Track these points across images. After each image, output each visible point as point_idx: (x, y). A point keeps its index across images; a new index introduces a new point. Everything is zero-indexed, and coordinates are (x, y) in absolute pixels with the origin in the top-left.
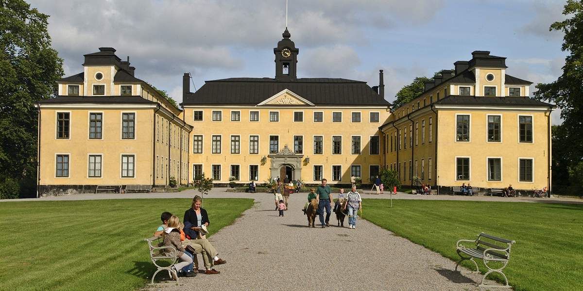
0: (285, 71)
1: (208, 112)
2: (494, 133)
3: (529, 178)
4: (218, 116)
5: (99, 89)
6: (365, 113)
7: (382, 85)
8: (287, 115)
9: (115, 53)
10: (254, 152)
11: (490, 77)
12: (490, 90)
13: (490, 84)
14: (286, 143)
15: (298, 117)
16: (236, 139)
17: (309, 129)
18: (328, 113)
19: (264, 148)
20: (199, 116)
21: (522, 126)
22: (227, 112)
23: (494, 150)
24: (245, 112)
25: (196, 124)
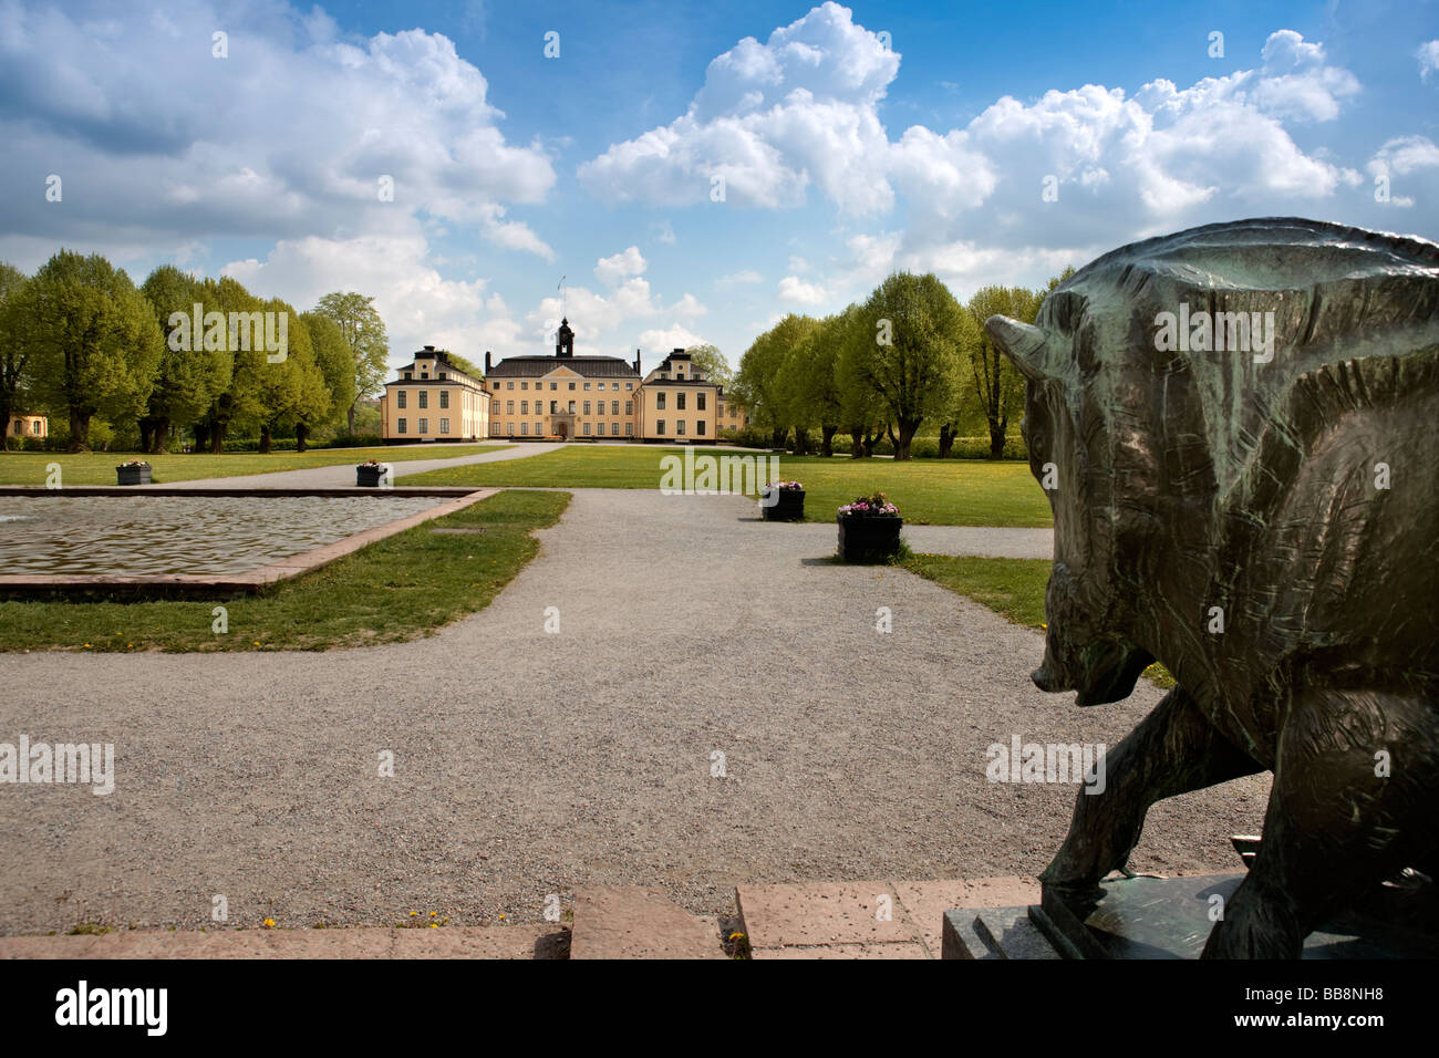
0: (564, 350)
1: (503, 382)
2: (681, 403)
3: (703, 434)
4: (511, 386)
5: (425, 375)
6: (623, 383)
7: (639, 362)
8: (563, 387)
9: (435, 350)
10: (539, 413)
11: (681, 367)
12: (680, 377)
13: (681, 372)
14: (562, 406)
15: (572, 387)
16: (525, 404)
17: (580, 395)
18: (594, 382)
19: (546, 410)
20: (497, 386)
21: (699, 399)
22: (518, 382)
23: (681, 415)
24: (532, 382)
25: (495, 392)
